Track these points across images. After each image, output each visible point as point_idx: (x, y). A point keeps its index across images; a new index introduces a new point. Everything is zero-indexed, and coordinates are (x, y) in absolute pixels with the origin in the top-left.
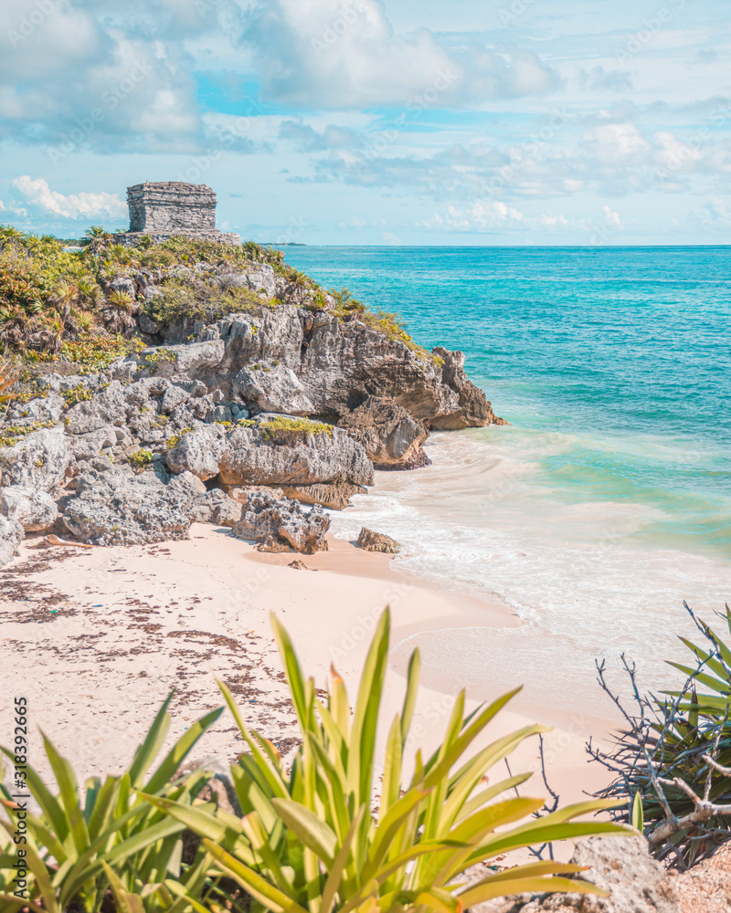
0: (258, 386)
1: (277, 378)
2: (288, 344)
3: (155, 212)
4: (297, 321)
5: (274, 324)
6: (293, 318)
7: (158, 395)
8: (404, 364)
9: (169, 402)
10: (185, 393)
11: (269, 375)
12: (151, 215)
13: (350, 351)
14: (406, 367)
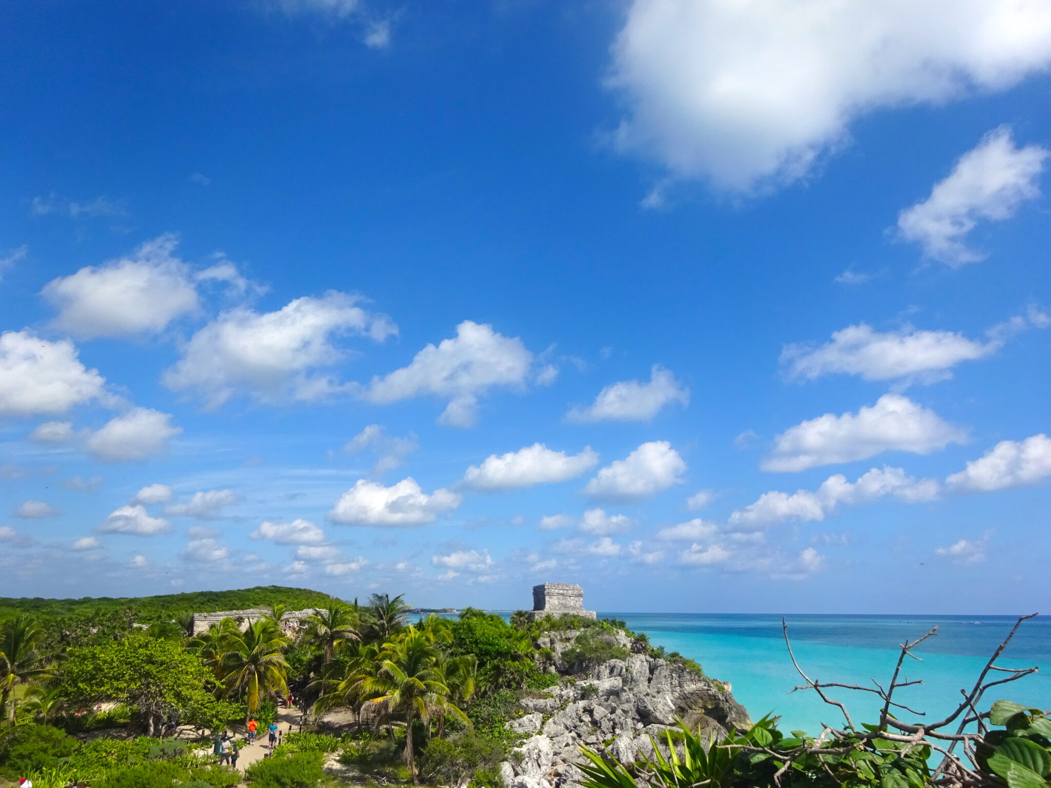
0: (650, 708)
1: (660, 702)
2: (641, 678)
3: (551, 600)
4: (645, 663)
5: (633, 665)
6: (643, 662)
7: (590, 712)
8: (708, 690)
9: (597, 716)
10: (606, 711)
11: (656, 699)
12: (549, 601)
13: (676, 682)
14: (709, 692)
